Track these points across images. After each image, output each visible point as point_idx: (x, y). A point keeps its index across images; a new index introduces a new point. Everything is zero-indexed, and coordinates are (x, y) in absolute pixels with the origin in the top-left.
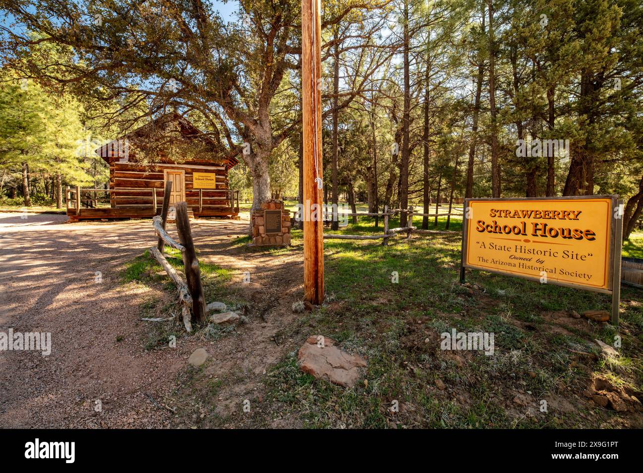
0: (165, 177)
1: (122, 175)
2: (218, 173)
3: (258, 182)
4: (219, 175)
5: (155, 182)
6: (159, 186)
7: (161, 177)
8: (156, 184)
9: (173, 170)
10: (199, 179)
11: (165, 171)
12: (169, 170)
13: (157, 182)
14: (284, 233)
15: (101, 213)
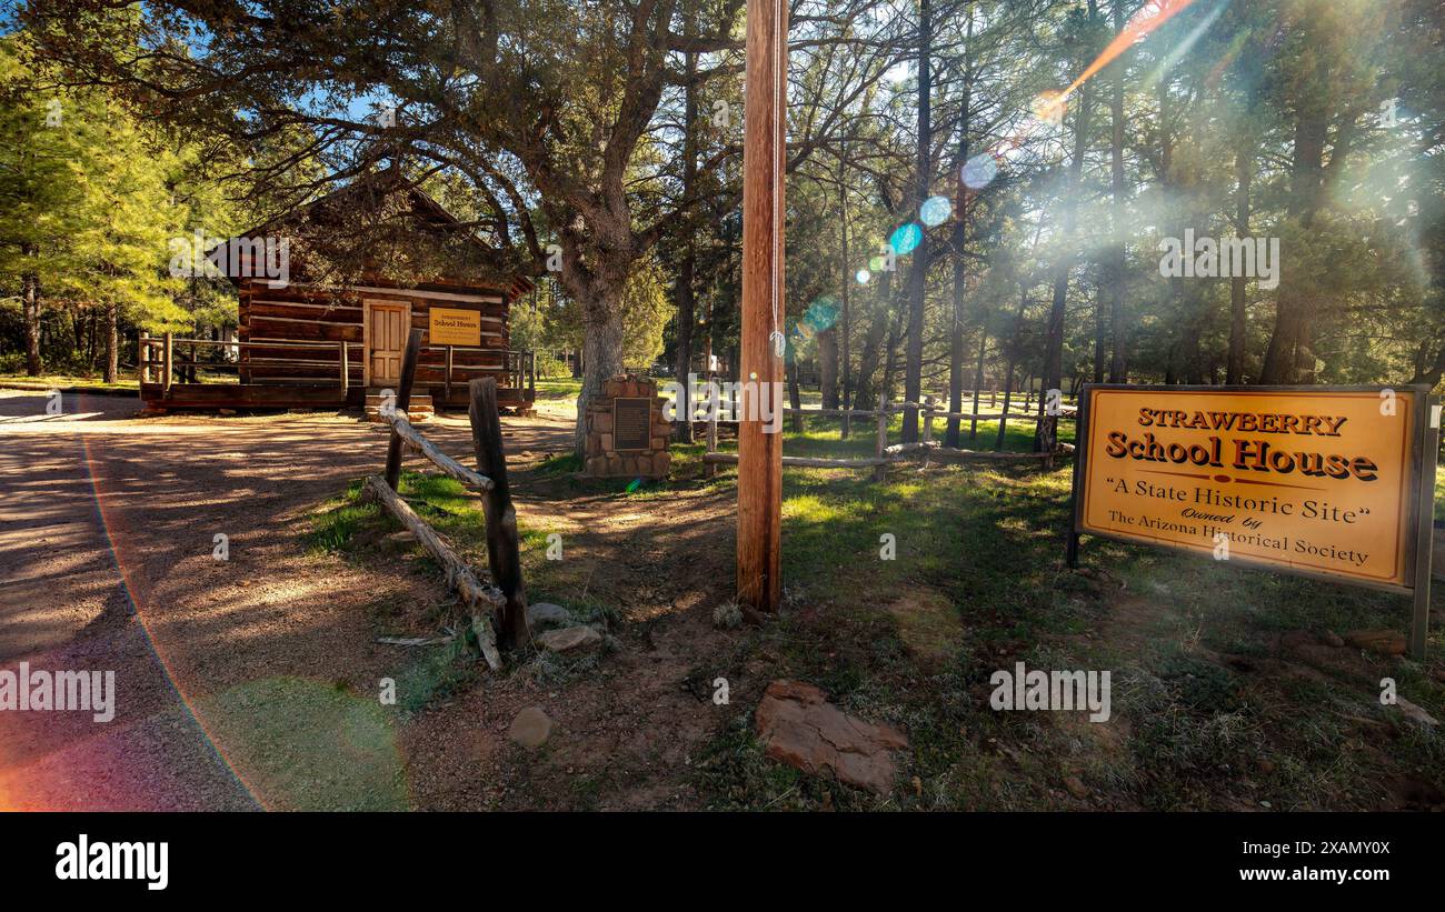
0: (366, 316)
1: (267, 310)
2: (486, 310)
3: (598, 335)
4: (488, 315)
5: (341, 328)
6: (352, 336)
7: (358, 317)
8: (345, 332)
9: (383, 302)
10: (443, 324)
11: (367, 302)
12: (375, 302)
13: (349, 327)
14: (657, 451)
15: (220, 396)
